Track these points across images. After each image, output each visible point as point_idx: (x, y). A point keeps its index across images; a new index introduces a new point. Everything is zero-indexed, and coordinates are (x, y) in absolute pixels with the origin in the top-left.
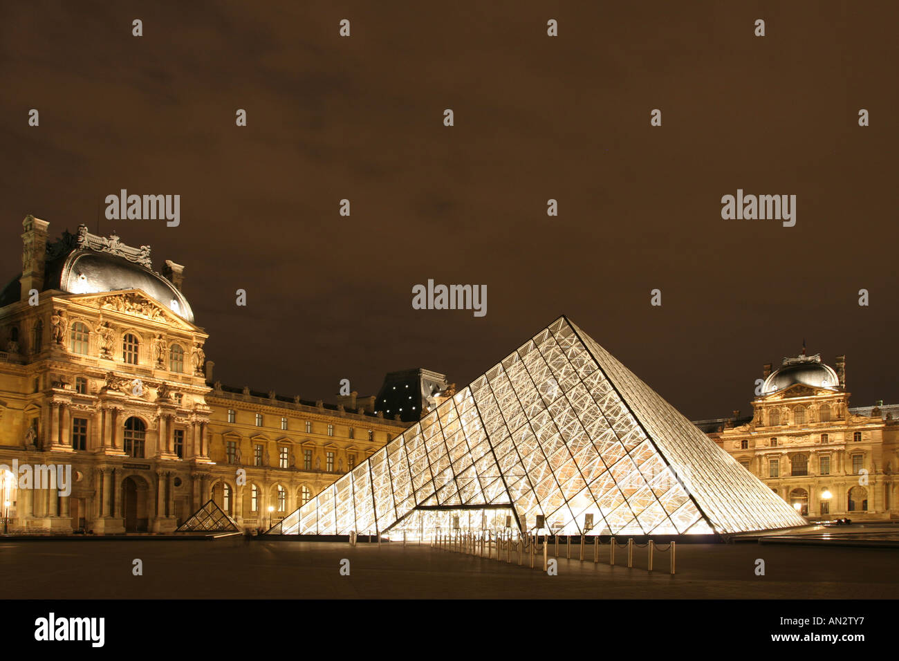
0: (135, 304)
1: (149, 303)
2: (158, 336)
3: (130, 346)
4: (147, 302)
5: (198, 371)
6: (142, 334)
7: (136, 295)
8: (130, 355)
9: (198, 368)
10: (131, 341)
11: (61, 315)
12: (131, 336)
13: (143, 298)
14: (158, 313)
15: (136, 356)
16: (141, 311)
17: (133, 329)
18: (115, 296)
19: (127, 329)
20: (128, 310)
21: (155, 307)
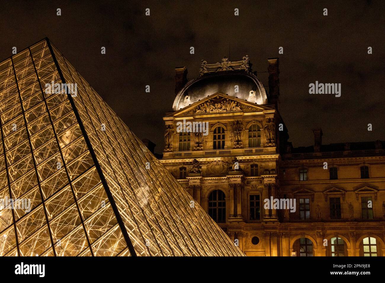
0: (216, 104)
1: (228, 100)
2: (236, 123)
3: (219, 136)
4: (225, 99)
5: (270, 142)
6: (225, 124)
7: (218, 97)
8: (219, 142)
9: (270, 139)
10: (219, 132)
11: (170, 128)
12: (219, 128)
13: (223, 97)
14: (234, 105)
15: (224, 142)
16: (221, 108)
17: (219, 122)
18: (203, 104)
19: (214, 124)
20: (212, 110)
21: (232, 101)
